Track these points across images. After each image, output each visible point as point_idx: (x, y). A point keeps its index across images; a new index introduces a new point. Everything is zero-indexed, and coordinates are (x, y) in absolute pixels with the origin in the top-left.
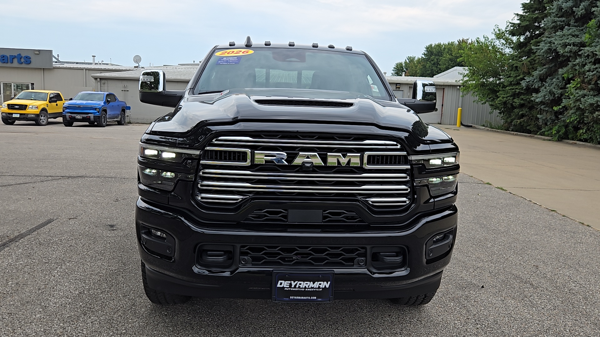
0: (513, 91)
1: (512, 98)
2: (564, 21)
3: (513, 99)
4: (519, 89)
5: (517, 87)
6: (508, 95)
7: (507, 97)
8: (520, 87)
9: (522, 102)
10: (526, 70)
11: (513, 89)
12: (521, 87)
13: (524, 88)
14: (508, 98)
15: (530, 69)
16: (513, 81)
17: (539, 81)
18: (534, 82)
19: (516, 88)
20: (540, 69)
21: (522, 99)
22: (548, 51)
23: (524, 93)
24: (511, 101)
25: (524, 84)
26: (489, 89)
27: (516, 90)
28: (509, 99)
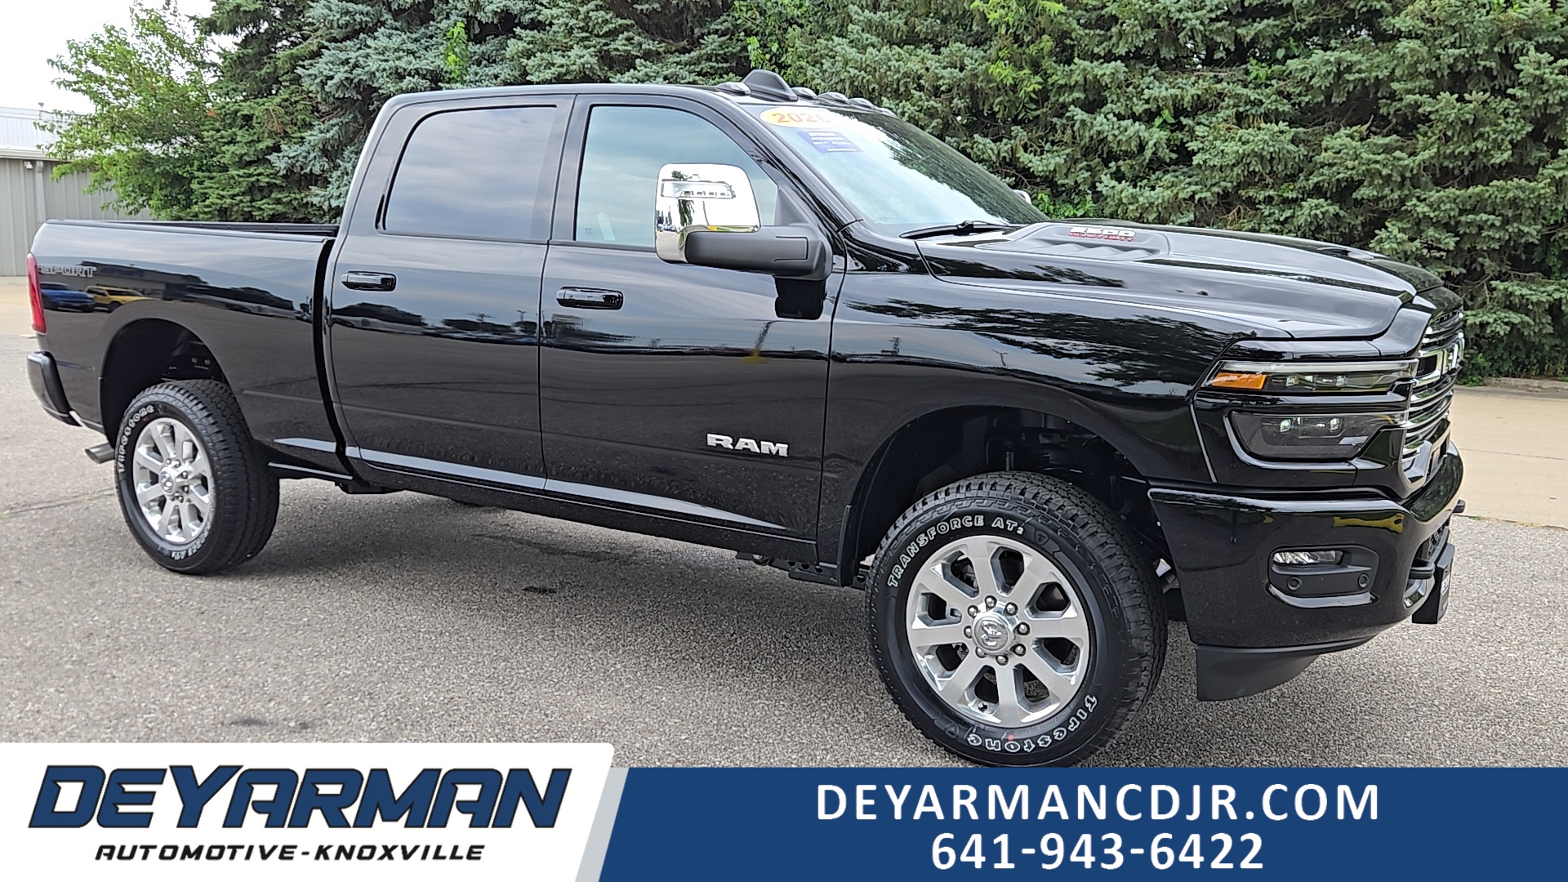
0: (253, 179)
1: (248, 198)
2: (368, 14)
3: (251, 202)
4: (268, 176)
5: (261, 170)
6: (237, 190)
7: (233, 197)
8: (269, 171)
9: (280, 208)
10: (277, 127)
11: (250, 175)
12: (272, 171)
13: (281, 174)
14: (238, 198)
15: (287, 124)
16: (246, 154)
17: (320, 157)
18: (309, 159)
19: (258, 171)
20: (322, 127)
21: (278, 201)
22: (345, 83)
23: (282, 186)
24: (248, 207)
25: (280, 162)
26: (165, 174)
27: (260, 178)
28: (241, 201)
